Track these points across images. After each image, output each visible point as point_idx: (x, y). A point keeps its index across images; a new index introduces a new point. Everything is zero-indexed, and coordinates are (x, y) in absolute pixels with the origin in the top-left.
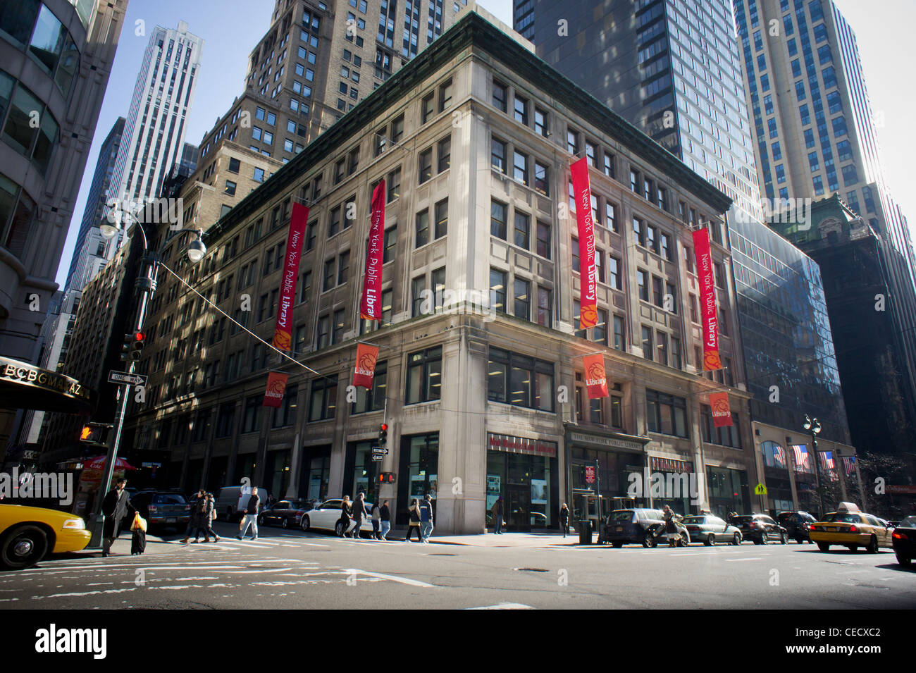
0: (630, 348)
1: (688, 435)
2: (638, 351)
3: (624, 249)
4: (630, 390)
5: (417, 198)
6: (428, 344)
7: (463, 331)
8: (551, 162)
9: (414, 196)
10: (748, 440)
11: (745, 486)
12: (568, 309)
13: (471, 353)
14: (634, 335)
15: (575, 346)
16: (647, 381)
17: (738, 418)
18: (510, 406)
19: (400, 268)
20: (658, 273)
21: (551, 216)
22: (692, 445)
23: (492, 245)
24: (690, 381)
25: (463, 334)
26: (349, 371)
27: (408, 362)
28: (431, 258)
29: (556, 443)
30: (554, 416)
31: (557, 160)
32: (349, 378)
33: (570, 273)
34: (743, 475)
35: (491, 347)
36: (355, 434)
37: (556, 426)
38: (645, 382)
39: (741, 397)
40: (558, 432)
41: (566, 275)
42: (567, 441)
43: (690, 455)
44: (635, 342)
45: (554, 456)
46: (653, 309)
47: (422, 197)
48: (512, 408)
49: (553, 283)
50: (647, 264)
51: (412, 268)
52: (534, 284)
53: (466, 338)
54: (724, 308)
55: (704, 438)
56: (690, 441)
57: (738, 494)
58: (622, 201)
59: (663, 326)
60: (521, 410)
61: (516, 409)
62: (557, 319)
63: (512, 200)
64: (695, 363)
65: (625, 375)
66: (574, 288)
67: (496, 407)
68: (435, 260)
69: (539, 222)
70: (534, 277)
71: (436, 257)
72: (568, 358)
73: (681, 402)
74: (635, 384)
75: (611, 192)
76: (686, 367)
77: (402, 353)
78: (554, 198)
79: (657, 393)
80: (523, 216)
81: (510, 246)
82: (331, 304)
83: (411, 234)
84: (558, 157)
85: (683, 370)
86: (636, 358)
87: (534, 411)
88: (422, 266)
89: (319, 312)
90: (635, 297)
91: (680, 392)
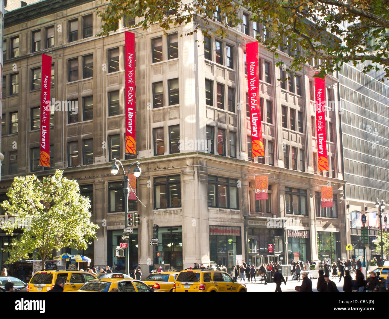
0: (277, 162)
1: (307, 213)
2: (281, 164)
3: (274, 95)
4: (276, 189)
5: (152, 73)
6: (169, 173)
7: (196, 168)
8: (235, 43)
9: (149, 71)
10: (342, 212)
11: (338, 242)
12: (245, 143)
13: (200, 181)
14: (279, 153)
15: (249, 167)
16: (286, 182)
17: (336, 198)
18: (218, 209)
19: (142, 119)
20: (293, 107)
21: (235, 83)
22: (310, 220)
23: (207, 111)
24: (310, 178)
25: (196, 170)
26: (104, 184)
27: (154, 182)
28: (167, 117)
29: (240, 227)
30: (239, 212)
31: (238, 41)
32: (104, 189)
33: (246, 119)
34: (337, 235)
35: (209, 176)
36: (114, 225)
37: (240, 218)
38: (285, 183)
39: (339, 184)
40: (241, 221)
41: (244, 122)
42: (246, 226)
43: (308, 226)
44: (280, 158)
45: (239, 235)
46: (290, 132)
47: (156, 72)
48: (220, 210)
49: (237, 128)
50: (287, 102)
51: (152, 121)
52: (228, 131)
53: (198, 172)
54: (332, 122)
55: (316, 214)
56: (309, 217)
57: (334, 247)
58: (273, 59)
59: (295, 143)
60: (224, 211)
61: (221, 210)
62: (240, 152)
63: (216, 78)
64: (313, 165)
65: (274, 181)
66: (248, 129)
67: (212, 210)
68: (170, 119)
69: (229, 88)
70: (228, 126)
71: (171, 117)
72: (245, 175)
73: (303, 192)
74: (280, 185)
75: (267, 55)
76: (307, 168)
77: (149, 177)
78: (237, 70)
79: (291, 188)
80: (221, 86)
81: (215, 109)
82: (79, 134)
83: (150, 96)
84: (238, 38)
85: (306, 172)
86: (281, 169)
87: (229, 210)
88: (161, 121)
89: (67, 138)
90: (280, 127)
91: (304, 186)
